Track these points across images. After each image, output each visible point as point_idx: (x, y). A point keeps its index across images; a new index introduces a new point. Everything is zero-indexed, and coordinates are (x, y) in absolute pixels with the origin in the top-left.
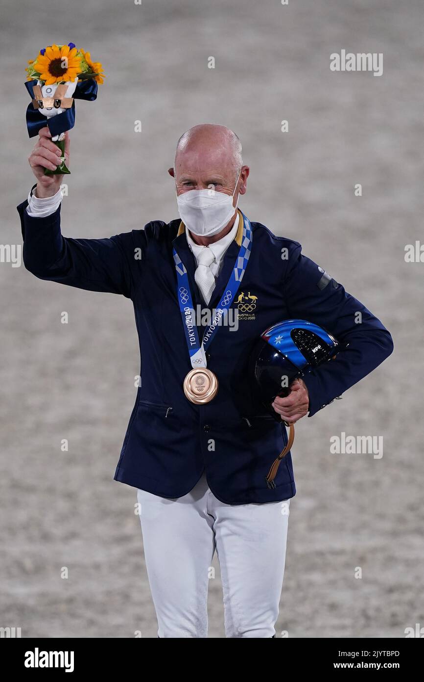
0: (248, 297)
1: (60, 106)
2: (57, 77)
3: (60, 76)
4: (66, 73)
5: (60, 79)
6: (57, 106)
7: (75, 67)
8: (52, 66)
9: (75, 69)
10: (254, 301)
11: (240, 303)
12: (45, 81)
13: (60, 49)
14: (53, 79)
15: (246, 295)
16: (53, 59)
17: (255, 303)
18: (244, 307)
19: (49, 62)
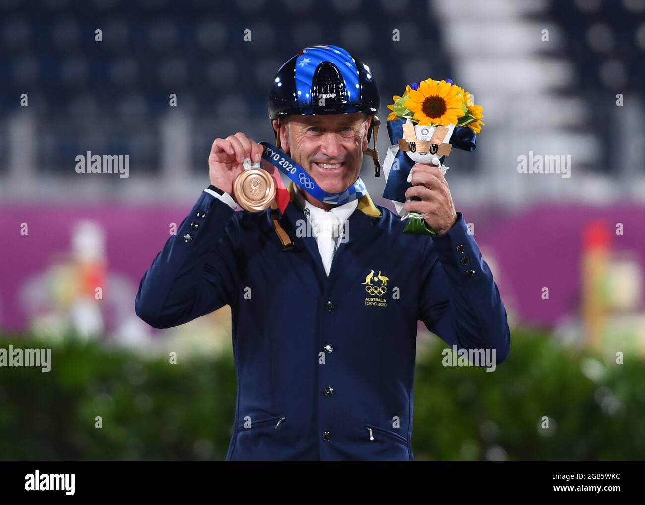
0: (377, 277)
1: (436, 152)
2: (433, 118)
3: (436, 117)
4: (443, 114)
5: (437, 121)
6: (433, 152)
7: (457, 109)
8: (427, 105)
9: (456, 110)
10: (384, 283)
11: (367, 284)
12: (419, 120)
13: (438, 85)
14: (428, 119)
15: (375, 275)
16: (428, 96)
17: (385, 286)
18: (372, 289)
19: (423, 99)
